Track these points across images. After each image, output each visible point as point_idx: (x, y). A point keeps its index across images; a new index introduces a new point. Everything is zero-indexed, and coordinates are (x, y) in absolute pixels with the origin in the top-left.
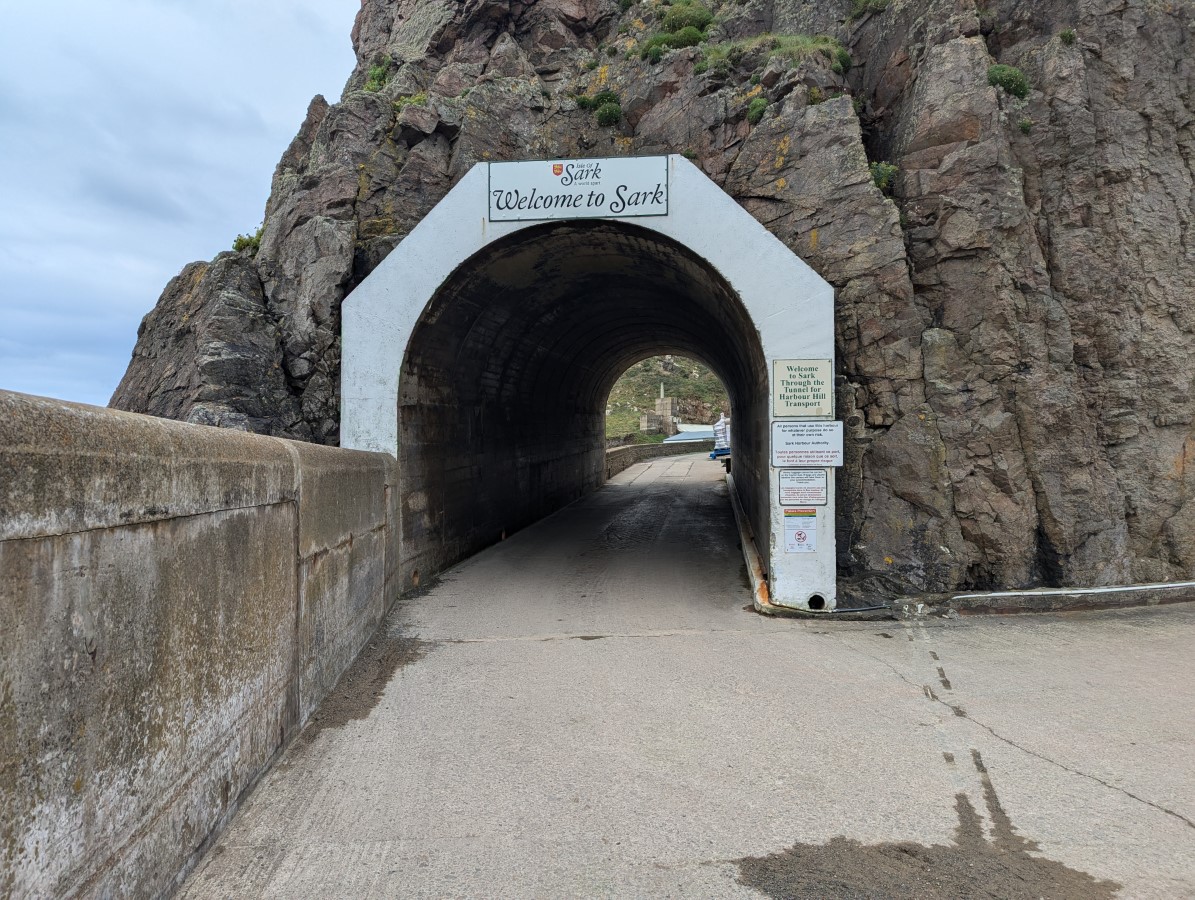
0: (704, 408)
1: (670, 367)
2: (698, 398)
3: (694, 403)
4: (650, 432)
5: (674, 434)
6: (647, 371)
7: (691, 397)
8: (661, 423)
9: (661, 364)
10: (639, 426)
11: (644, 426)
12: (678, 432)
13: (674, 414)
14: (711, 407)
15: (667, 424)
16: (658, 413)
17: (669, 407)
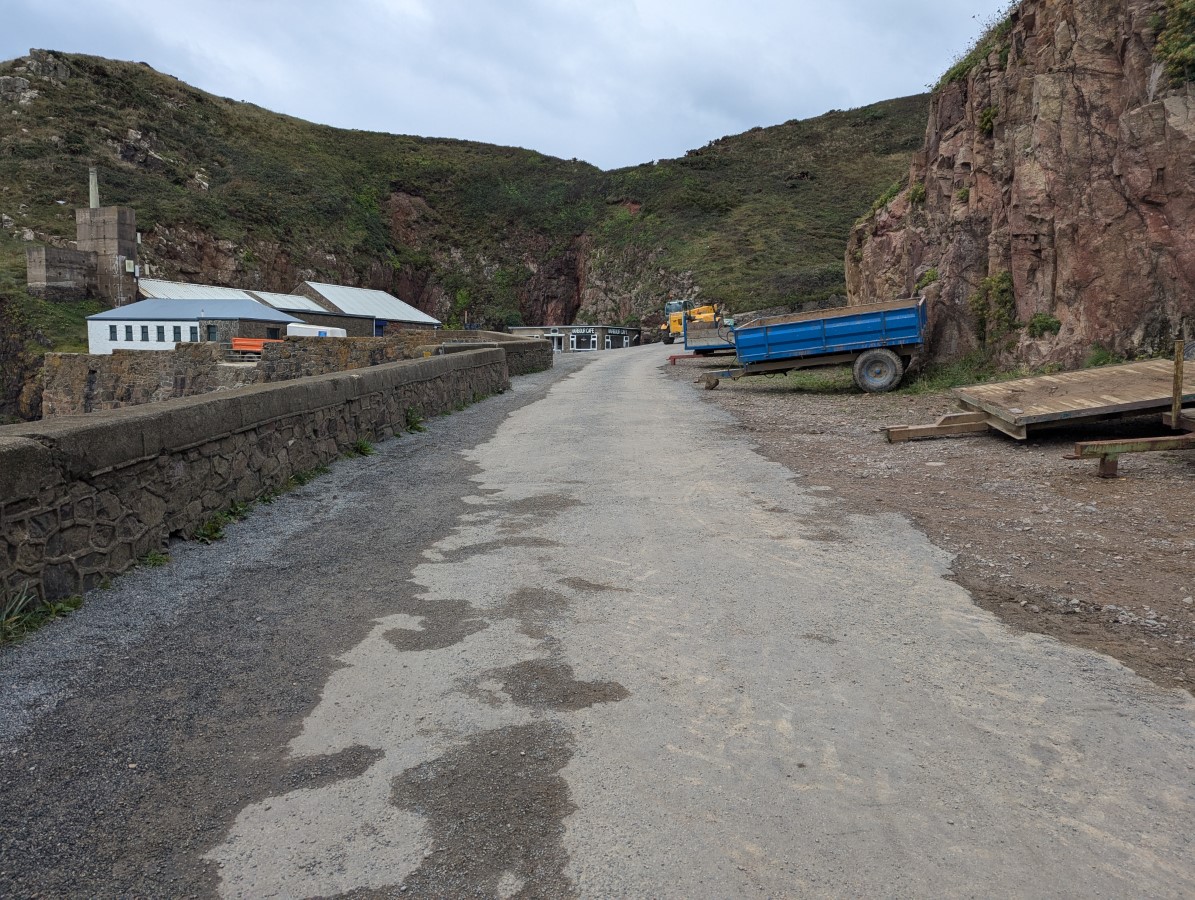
0: (218, 250)
1: (140, 157)
2: (203, 228)
3: (194, 237)
4: (56, 295)
5: (130, 301)
6: (74, 152)
7: (187, 223)
8: (92, 271)
9: (117, 146)
10: (24, 276)
11: (38, 277)
12: (139, 297)
13: (128, 252)
14: (235, 251)
15: (107, 276)
16: (83, 245)
17: (112, 231)
